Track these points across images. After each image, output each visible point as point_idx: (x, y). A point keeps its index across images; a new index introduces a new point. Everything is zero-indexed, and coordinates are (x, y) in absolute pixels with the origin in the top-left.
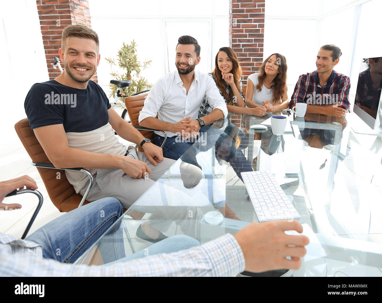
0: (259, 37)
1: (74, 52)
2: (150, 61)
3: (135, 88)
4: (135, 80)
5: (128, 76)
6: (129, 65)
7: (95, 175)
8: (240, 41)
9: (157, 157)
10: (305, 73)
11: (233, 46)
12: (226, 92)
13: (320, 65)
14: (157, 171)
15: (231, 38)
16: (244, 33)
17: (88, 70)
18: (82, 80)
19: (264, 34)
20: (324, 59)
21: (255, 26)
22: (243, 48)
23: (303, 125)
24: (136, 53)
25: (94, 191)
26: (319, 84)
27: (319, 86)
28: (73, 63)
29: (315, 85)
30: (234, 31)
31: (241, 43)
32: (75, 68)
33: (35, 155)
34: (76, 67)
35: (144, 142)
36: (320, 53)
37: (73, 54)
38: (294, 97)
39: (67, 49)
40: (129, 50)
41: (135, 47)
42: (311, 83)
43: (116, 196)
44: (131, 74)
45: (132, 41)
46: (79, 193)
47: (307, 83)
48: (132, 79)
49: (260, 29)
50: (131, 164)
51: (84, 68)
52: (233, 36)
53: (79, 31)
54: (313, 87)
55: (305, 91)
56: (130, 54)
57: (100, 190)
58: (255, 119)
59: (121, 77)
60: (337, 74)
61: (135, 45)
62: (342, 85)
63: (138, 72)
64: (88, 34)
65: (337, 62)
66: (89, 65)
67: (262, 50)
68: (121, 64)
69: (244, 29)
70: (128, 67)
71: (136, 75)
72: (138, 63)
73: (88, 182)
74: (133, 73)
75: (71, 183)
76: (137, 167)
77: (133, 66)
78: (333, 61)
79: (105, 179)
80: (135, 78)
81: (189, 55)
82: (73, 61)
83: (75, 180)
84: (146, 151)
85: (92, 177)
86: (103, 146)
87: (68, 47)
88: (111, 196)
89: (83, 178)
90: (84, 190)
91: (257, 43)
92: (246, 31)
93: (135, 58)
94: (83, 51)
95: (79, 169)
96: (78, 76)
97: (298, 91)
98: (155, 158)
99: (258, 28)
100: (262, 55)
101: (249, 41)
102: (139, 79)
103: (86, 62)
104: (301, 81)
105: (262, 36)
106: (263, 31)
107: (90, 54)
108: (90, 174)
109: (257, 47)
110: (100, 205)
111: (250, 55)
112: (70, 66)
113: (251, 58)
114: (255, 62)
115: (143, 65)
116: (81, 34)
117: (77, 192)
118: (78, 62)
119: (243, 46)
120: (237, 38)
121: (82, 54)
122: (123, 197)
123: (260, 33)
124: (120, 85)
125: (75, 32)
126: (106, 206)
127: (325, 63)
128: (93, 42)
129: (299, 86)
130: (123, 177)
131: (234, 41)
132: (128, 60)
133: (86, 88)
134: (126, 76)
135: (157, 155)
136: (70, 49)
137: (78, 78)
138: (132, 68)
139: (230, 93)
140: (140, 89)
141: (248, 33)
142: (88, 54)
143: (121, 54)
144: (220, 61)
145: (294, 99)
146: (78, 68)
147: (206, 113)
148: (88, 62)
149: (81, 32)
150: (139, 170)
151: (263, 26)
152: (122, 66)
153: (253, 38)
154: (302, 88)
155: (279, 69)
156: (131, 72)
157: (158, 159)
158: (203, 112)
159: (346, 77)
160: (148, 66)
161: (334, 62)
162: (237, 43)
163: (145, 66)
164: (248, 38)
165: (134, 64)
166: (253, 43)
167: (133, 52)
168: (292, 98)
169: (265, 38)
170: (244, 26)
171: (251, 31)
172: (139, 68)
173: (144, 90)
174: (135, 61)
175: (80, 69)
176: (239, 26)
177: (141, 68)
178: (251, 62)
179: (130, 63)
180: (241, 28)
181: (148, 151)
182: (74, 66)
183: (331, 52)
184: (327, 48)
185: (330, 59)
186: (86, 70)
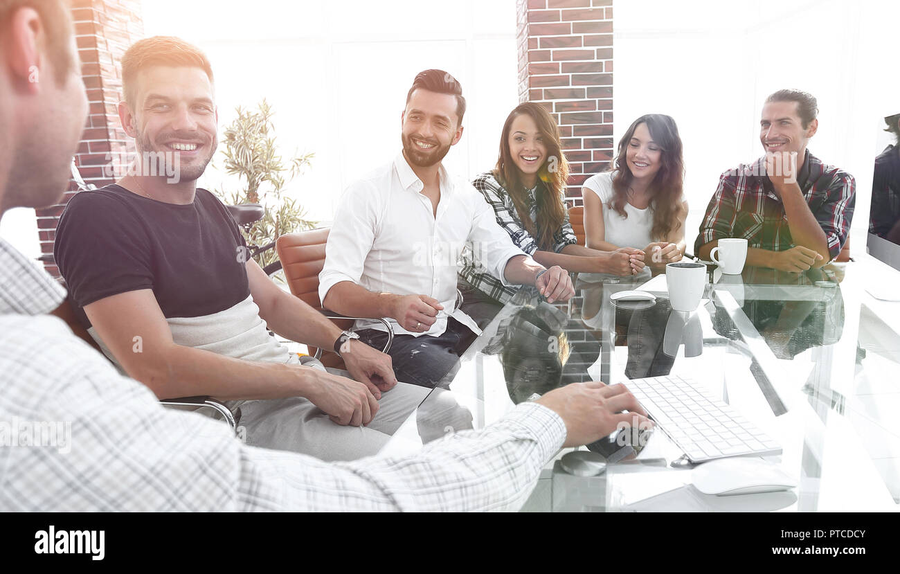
0: (602, 84)
1: (163, 104)
2: (311, 156)
3: (270, 228)
4: (269, 205)
5: (252, 195)
6: (255, 167)
8: (550, 95)
9: (380, 375)
13: (773, 140)
15: (525, 87)
16: (561, 74)
17: (199, 146)
19: (612, 75)
21: (590, 55)
22: (559, 113)
24: (271, 135)
26: (773, 192)
27: (772, 196)
30: (533, 68)
31: (554, 101)
34: (171, 143)
35: (344, 338)
37: (160, 109)
38: (706, 227)
39: (146, 98)
40: (253, 126)
41: (271, 119)
42: (750, 189)
44: (260, 191)
45: (262, 103)
47: (740, 190)
48: (262, 201)
49: (602, 63)
50: (332, 384)
51: (190, 143)
52: (532, 82)
54: (756, 198)
55: (733, 210)
56: (256, 136)
61: (270, 112)
63: (278, 185)
65: (815, 129)
67: (609, 117)
68: (231, 165)
69: (560, 62)
70: (252, 172)
71: (273, 194)
72: (276, 160)
74: (264, 188)
77: (264, 169)
78: (805, 126)
79: (262, 429)
80: (269, 201)
81: (442, 121)
91: (597, 100)
92: (567, 68)
93: (269, 146)
94: (184, 100)
97: (716, 210)
98: (377, 378)
99: (595, 60)
100: (609, 130)
101: (573, 94)
102: (282, 203)
103: (195, 128)
104: (725, 185)
105: (608, 79)
106: (610, 66)
108: (227, 412)
109: (597, 110)
111: (578, 131)
113: (583, 138)
114: (592, 150)
115: (289, 165)
118: (176, 128)
119: (560, 107)
120: (543, 88)
121: (184, 107)
123: (604, 72)
127: (787, 133)
128: (201, 73)
129: (719, 198)
131: (533, 95)
132: (251, 152)
133: (192, 202)
134: (245, 196)
135: (380, 369)
136: (152, 98)
138: (263, 174)
140: (284, 228)
141: (570, 74)
142: (197, 106)
143: (232, 137)
145: (706, 232)
146: (176, 142)
148: (200, 127)
150: (353, 397)
151: (609, 54)
152: (234, 169)
153: (585, 87)
154: (727, 204)
155: (661, 159)
156: (258, 185)
157: (384, 382)
159: (846, 174)
160: (303, 167)
161: (807, 131)
163: (296, 168)
164: (571, 87)
165: (268, 164)
166: (586, 99)
167: (263, 131)
168: (702, 228)
169: (617, 86)
170: (558, 56)
171: (579, 68)
172: (280, 174)
174: (269, 156)
175: (183, 147)
176: (545, 56)
177: (285, 175)
178: (582, 149)
179: (256, 160)
180: (552, 62)
181: (356, 361)
182: (167, 141)
183: (794, 105)
184: (783, 97)
185: (797, 121)
186: (195, 147)
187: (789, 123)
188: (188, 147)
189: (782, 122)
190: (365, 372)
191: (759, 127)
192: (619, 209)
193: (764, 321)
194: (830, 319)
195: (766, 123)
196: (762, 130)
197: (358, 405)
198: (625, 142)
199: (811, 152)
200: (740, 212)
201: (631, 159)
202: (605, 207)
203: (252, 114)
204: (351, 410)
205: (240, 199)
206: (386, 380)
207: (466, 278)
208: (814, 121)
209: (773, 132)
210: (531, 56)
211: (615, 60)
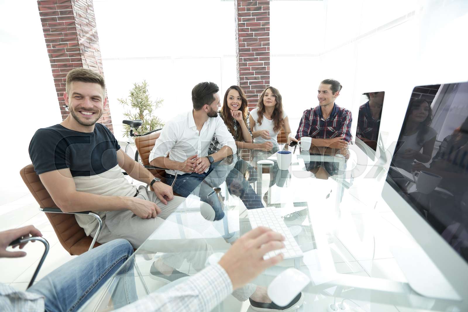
0: (265, 74)
1: (80, 97)
2: (162, 101)
3: (148, 127)
4: (147, 119)
5: (141, 115)
6: (141, 105)
7: (104, 218)
8: (247, 79)
9: (167, 195)
10: (309, 109)
11: (241, 83)
13: (321, 99)
14: (167, 210)
15: (239, 76)
16: (251, 71)
17: (94, 113)
18: (88, 124)
19: (269, 71)
20: (324, 92)
21: (262, 64)
22: (251, 85)
24: (147, 93)
25: (105, 233)
26: (323, 118)
27: (322, 119)
29: (319, 119)
30: (241, 69)
31: (249, 81)
32: (80, 112)
33: (42, 200)
34: (82, 111)
35: (154, 181)
36: (320, 87)
37: (78, 98)
38: (300, 131)
39: (72, 93)
40: (140, 90)
41: (146, 88)
42: (315, 117)
43: (127, 237)
44: (144, 114)
45: (144, 82)
46: (90, 236)
47: (311, 118)
48: (145, 118)
49: (266, 67)
50: (140, 205)
51: (89, 112)
52: (241, 74)
53: (83, 75)
54: (317, 120)
55: (309, 124)
56: (141, 94)
57: (110, 232)
58: (262, 154)
59: (134, 117)
60: (339, 108)
61: (146, 85)
62: (345, 119)
63: (150, 112)
64: (94, 78)
66: (95, 109)
68: (133, 104)
69: (251, 67)
70: (141, 107)
71: (149, 115)
72: (149, 103)
73: (98, 224)
74: (146, 112)
75: (81, 226)
76: (146, 207)
77: (145, 106)
78: (334, 94)
80: (147, 117)
82: (78, 105)
83: (84, 223)
84: (156, 190)
85: (101, 220)
86: (111, 188)
87: (73, 92)
88: (122, 237)
89: (92, 221)
90: (94, 233)
91: (264, 80)
92: (253, 69)
93: (147, 98)
94: (88, 95)
95: (87, 212)
96: (83, 120)
97: (303, 125)
98: (166, 197)
99: (263, 66)
101: (255, 78)
102: (152, 118)
103: (92, 106)
104: (305, 116)
105: (268, 73)
106: (269, 68)
107: (96, 98)
108: (98, 217)
109: (264, 84)
111: (257, 92)
112: (75, 110)
115: (155, 104)
116: (85, 78)
117: (88, 235)
119: (251, 83)
120: (245, 76)
121: (88, 98)
123: (266, 71)
124: (132, 125)
125: (80, 76)
126: (115, 248)
127: (326, 96)
128: (98, 86)
129: (303, 121)
130: (133, 218)
131: (241, 79)
132: (140, 100)
133: (93, 131)
134: (139, 115)
135: (167, 193)
136: (75, 93)
137: (84, 122)
138: (145, 108)
139: (238, 130)
140: (153, 127)
141: (254, 71)
142: (94, 98)
143: (132, 94)
144: (231, 98)
145: (300, 133)
146: (83, 111)
147: (215, 150)
148: (95, 106)
149: (85, 76)
150: (148, 210)
151: (268, 64)
152: (134, 106)
153: (260, 76)
154: (306, 122)
156: (143, 112)
157: (168, 198)
158: (213, 149)
159: (348, 111)
160: (160, 105)
162: (245, 81)
163: (157, 105)
164: (255, 76)
165: (146, 104)
166: (260, 80)
167: (144, 92)
169: (271, 75)
170: (250, 64)
171: (257, 69)
172: (151, 107)
173: (157, 128)
174: (147, 101)
175: (86, 113)
176: (245, 64)
177: (153, 108)
179: (142, 103)
180: (248, 67)
182: (80, 110)
186: (92, 114)
187: (327, 93)
188: (88, 114)
190: (161, 194)
200: (311, 125)
203: (140, 86)
205: (137, 117)
209: (321, 95)
210: (240, 65)
211: (271, 66)
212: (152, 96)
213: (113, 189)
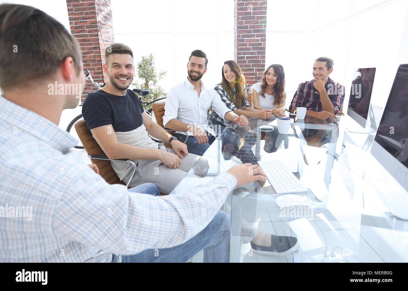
0: (261, 50)
1: (117, 66)
2: (166, 72)
3: (152, 95)
4: (152, 89)
5: (146, 84)
6: (148, 76)
7: (137, 165)
8: (244, 54)
9: (183, 151)
11: (238, 58)
12: (233, 98)
13: (317, 75)
15: (236, 51)
16: (248, 47)
17: (128, 79)
18: (123, 88)
21: (258, 40)
22: (247, 60)
23: (304, 126)
24: (153, 65)
25: (137, 178)
26: (316, 91)
27: (316, 93)
28: (116, 75)
29: (312, 92)
30: (239, 45)
31: (245, 56)
32: (118, 78)
33: (91, 149)
34: (119, 78)
35: (172, 139)
36: (316, 64)
37: (116, 67)
38: (293, 102)
39: (111, 64)
40: (147, 62)
41: (153, 60)
42: (309, 90)
44: (149, 84)
45: (150, 55)
46: (122, 181)
47: (305, 90)
48: (150, 87)
49: (262, 43)
51: (125, 78)
52: (238, 49)
53: (119, 49)
54: (310, 93)
55: (303, 97)
56: (148, 66)
57: (141, 177)
58: (261, 121)
59: (140, 86)
61: (153, 58)
63: (155, 82)
64: (127, 50)
65: (332, 71)
66: (129, 75)
67: (264, 61)
69: (248, 43)
71: (153, 85)
72: (154, 74)
74: (151, 82)
75: (117, 171)
76: (172, 157)
77: (151, 77)
78: (328, 70)
79: (145, 169)
80: (152, 87)
81: (201, 66)
82: (117, 73)
83: (119, 170)
84: (174, 146)
87: (112, 63)
88: (150, 182)
90: (127, 178)
91: (260, 55)
92: (250, 45)
93: (152, 69)
94: (124, 64)
96: (121, 85)
97: (297, 97)
98: (182, 152)
99: (260, 42)
100: (264, 66)
101: (252, 53)
102: (156, 87)
103: (127, 73)
104: (300, 88)
105: (264, 49)
106: (265, 44)
107: (129, 66)
109: (260, 59)
110: (144, 188)
111: (253, 66)
112: (114, 77)
113: (255, 68)
114: (258, 72)
115: (158, 75)
116: (121, 50)
117: (121, 179)
118: (121, 73)
119: (247, 58)
120: (242, 51)
121: (123, 66)
122: (160, 183)
123: (263, 46)
124: (141, 93)
125: (117, 49)
127: (322, 72)
128: (129, 56)
129: (298, 93)
130: (159, 167)
131: (239, 54)
132: (146, 71)
133: (125, 95)
134: (144, 85)
135: (183, 149)
136: (114, 63)
138: (150, 78)
140: (156, 97)
141: (251, 47)
143: (140, 66)
144: (226, 72)
146: (120, 78)
147: (217, 117)
148: (129, 73)
149: (121, 49)
150: (173, 160)
151: (264, 40)
152: (141, 76)
153: (256, 51)
154: (300, 94)
156: (148, 82)
157: (184, 154)
160: (163, 76)
161: (329, 71)
162: (242, 56)
163: (161, 76)
164: (251, 51)
165: (152, 75)
166: (256, 55)
167: (151, 64)
168: (292, 103)
169: (267, 51)
170: (247, 41)
171: (254, 44)
172: (156, 78)
173: (160, 97)
174: (153, 72)
175: (122, 79)
176: (243, 41)
177: (157, 79)
178: (254, 72)
179: (148, 74)
180: (245, 43)
181: (176, 146)
182: (118, 77)
183: (325, 63)
184: (321, 60)
185: (325, 68)
186: (126, 79)
187: (323, 69)
188: (124, 79)
189: (320, 69)
190: (178, 150)
191: (313, 69)
192: (263, 95)
193: (311, 134)
194: (334, 134)
195: (315, 69)
196: (313, 71)
197: (175, 162)
198: (266, 73)
199: (330, 78)
200: (305, 97)
201: (267, 79)
202: (258, 95)
203: (147, 59)
204: (173, 164)
205: (143, 86)
206: (185, 153)
207: (212, 117)
208: (332, 68)
209: (317, 72)
210: (238, 41)
211: (267, 42)
212: (157, 67)
213: (142, 143)
